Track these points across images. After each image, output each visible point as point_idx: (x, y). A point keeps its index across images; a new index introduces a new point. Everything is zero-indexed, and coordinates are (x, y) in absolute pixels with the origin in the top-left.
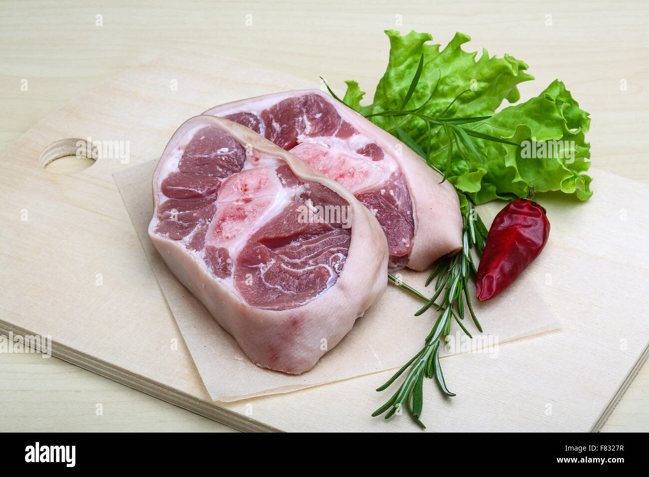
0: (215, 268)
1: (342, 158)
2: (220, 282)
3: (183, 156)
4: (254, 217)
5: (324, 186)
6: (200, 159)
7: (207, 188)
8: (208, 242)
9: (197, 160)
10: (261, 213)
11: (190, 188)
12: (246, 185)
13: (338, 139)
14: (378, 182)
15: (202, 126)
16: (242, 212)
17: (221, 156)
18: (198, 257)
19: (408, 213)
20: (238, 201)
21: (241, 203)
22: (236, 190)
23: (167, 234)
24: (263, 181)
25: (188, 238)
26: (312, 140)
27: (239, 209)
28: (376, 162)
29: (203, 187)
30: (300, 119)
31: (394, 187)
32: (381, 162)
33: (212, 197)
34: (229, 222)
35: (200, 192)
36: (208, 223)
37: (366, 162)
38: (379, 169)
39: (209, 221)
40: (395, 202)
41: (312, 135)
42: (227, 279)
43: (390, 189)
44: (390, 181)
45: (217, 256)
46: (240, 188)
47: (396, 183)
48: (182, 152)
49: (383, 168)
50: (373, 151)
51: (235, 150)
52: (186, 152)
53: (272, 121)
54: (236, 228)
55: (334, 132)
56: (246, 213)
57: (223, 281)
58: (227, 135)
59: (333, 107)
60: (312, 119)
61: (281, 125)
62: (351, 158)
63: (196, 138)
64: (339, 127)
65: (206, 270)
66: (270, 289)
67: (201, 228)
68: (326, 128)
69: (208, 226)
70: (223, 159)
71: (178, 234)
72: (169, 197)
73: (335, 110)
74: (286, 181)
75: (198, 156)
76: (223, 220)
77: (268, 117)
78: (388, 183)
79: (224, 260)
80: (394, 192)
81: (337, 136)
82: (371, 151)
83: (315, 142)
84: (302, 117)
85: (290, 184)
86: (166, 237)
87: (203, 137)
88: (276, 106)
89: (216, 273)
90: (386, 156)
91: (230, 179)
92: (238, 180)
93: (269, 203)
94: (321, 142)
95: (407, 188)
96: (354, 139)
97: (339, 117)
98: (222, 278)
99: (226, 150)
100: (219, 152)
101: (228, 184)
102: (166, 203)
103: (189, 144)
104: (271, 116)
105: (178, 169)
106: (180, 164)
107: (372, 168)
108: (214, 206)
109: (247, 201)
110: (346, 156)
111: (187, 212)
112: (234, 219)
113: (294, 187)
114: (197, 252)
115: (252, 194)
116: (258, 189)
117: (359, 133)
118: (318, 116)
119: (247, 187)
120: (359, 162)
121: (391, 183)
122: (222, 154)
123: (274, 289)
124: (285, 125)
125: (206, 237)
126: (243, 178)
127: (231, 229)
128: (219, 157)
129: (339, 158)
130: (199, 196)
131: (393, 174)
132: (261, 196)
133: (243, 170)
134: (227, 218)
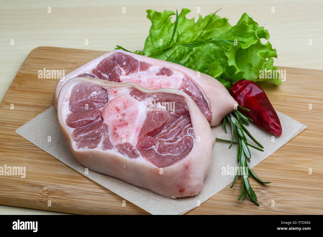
0: (128, 154)
1: (150, 81)
2: (135, 160)
3: (70, 104)
4: (133, 122)
5: (165, 93)
6: (82, 102)
7: (94, 115)
8: (114, 143)
9: (80, 103)
10: (136, 119)
11: (85, 119)
12: (117, 108)
13: (141, 72)
14: (177, 86)
15: (75, 84)
16: (123, 121)
17: (94, 97)
18: (114, 152)
19: (201, 97)
20: (118, 117)
21: (120, 117)
22: (112, 112)
23: (86, 147)
24: (125, 102)
25: (100, 145)
26: (128, 77)
27: (120, 121)
28: (170, 77)
29: (92, 116)
30: (117, 67)
31: (187, 86)
32: (173, 76)
33: (99, 120)
34: (120, 129)
35: (92, 119)
36: (107, 134)
37: (164, 79)
38: (174, 79)
39: (107, 133)
40: (192, 93)
41: (127, 74)
42: (138, 158)
43: (185, 88)
44: (183, 83)
45: (125, 148)
46: (114, 110)
47: (187, 84)
48: (68, 102)
49: (176, 78)
50: (165, 72)
51: (100, 91)
52: (70, 101)
53: (101, 74)
54: (125, 131)
55: (138, 69)
56: (127, 121)
57: (137, 159)
58: (92, 84)
59: (130, 56)
60: (122, 66)
61: (107, 74)
62: (155, 79)
63: (74, 92)
64: (139, 66)
65: (125, 158)
66: (166, 156)
67: (105, 137)
68: (132, 68)
69: (108, 135)
70: (96, 98)
71: (93, 144)
72: (74, 127)
73: (132, 57)
74: (140, 98)
75: (79, 101)
76: (115, 129)
77: (97, 72)
78: (183, 85)
79: (131, 149)
80: (189, 89)
81: (140, 70)
82: (164, 72)
83: (130, 77)
84: (117, 66)
85: (143, 98)
86: (86, 149)
87: (78, 90)
88: (98, 65)
89: (130, 157)
90: (174, 72)
91: (105, 107)
92: (110, 107)
93: (137, 112)
94: (134, 76)
95: (195, 85)
96: (151, 69)
97: (137, 61)
98: (136, 158)
99: (95, 93)
100: (92, 95)
101: (106, 110)
102: (75, 131)
103: (71, 96)
104: (99, 71)
105: (71, 112)
106: (70, 109)
107: (170, 80)
108: (105, 124)
109: (124, 115)
110: (152, 79)
111: (90, 132)
112: (121, 127)
113: (146, 99)
114: (111, 150)
115: (124, 111)
116: (125, 107)
117: (152, 65)
118: (125, 63)
119: (118, 108)
120: (161, 79)
121: (185, 85)
122: (94, 95)
123: (168, 156)
124: (110, 74)
125: (111, 141)
126: (113, 105)
127: (123, 132)
128: (93, 98)
129: (149, 81)
130: (92, 121)
131: (183, 80)
132: (130, 110)
133: (109, 101)
134: (117, 127)
